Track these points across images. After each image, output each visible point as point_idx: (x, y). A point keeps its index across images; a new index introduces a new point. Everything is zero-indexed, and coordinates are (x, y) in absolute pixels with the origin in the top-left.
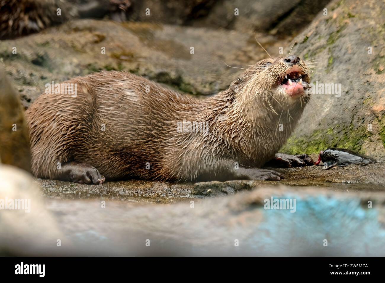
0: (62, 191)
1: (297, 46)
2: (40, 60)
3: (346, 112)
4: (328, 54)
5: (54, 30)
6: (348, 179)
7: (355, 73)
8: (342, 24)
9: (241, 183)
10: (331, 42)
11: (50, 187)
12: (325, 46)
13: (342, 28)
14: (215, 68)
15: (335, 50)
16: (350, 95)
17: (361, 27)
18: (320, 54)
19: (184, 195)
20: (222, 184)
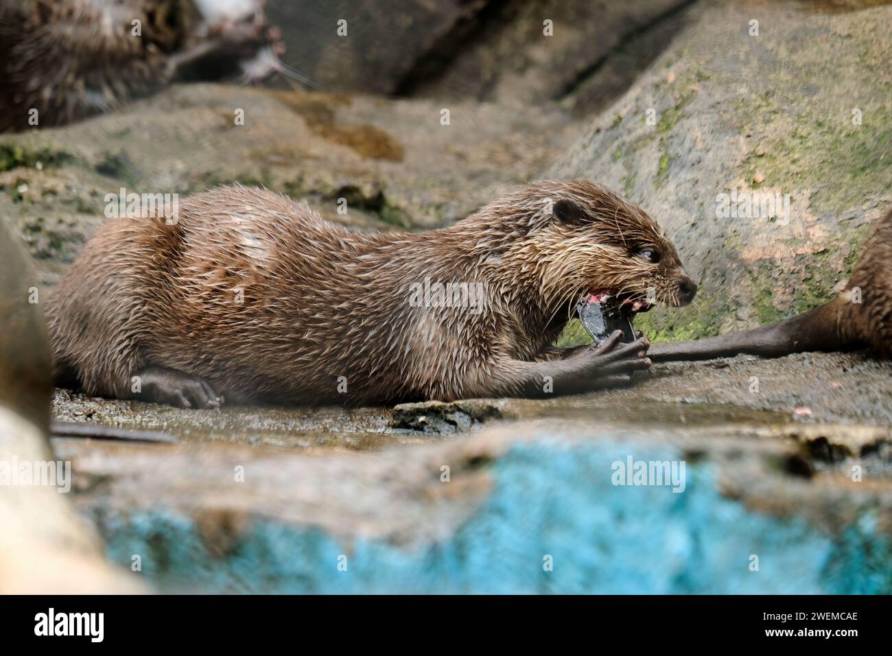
0: (141, 421)
1: (601, 136)
2: (112, 165)
3: (690, 264)
4: (660, 150)
5: (141, 105)
6: (688, 394)
7: (709, 187)
8: (685, 94)
9: (483, 405)
10: (665, 127)
11: (118, 415)
12: (653, 135)
13: (685, 100)
14: (448, 177)
15: (672, 143)
16: (699, 231)
17: (722, 100)
18: (644, 150)
19: (375, 427)
20: (446, 406)
